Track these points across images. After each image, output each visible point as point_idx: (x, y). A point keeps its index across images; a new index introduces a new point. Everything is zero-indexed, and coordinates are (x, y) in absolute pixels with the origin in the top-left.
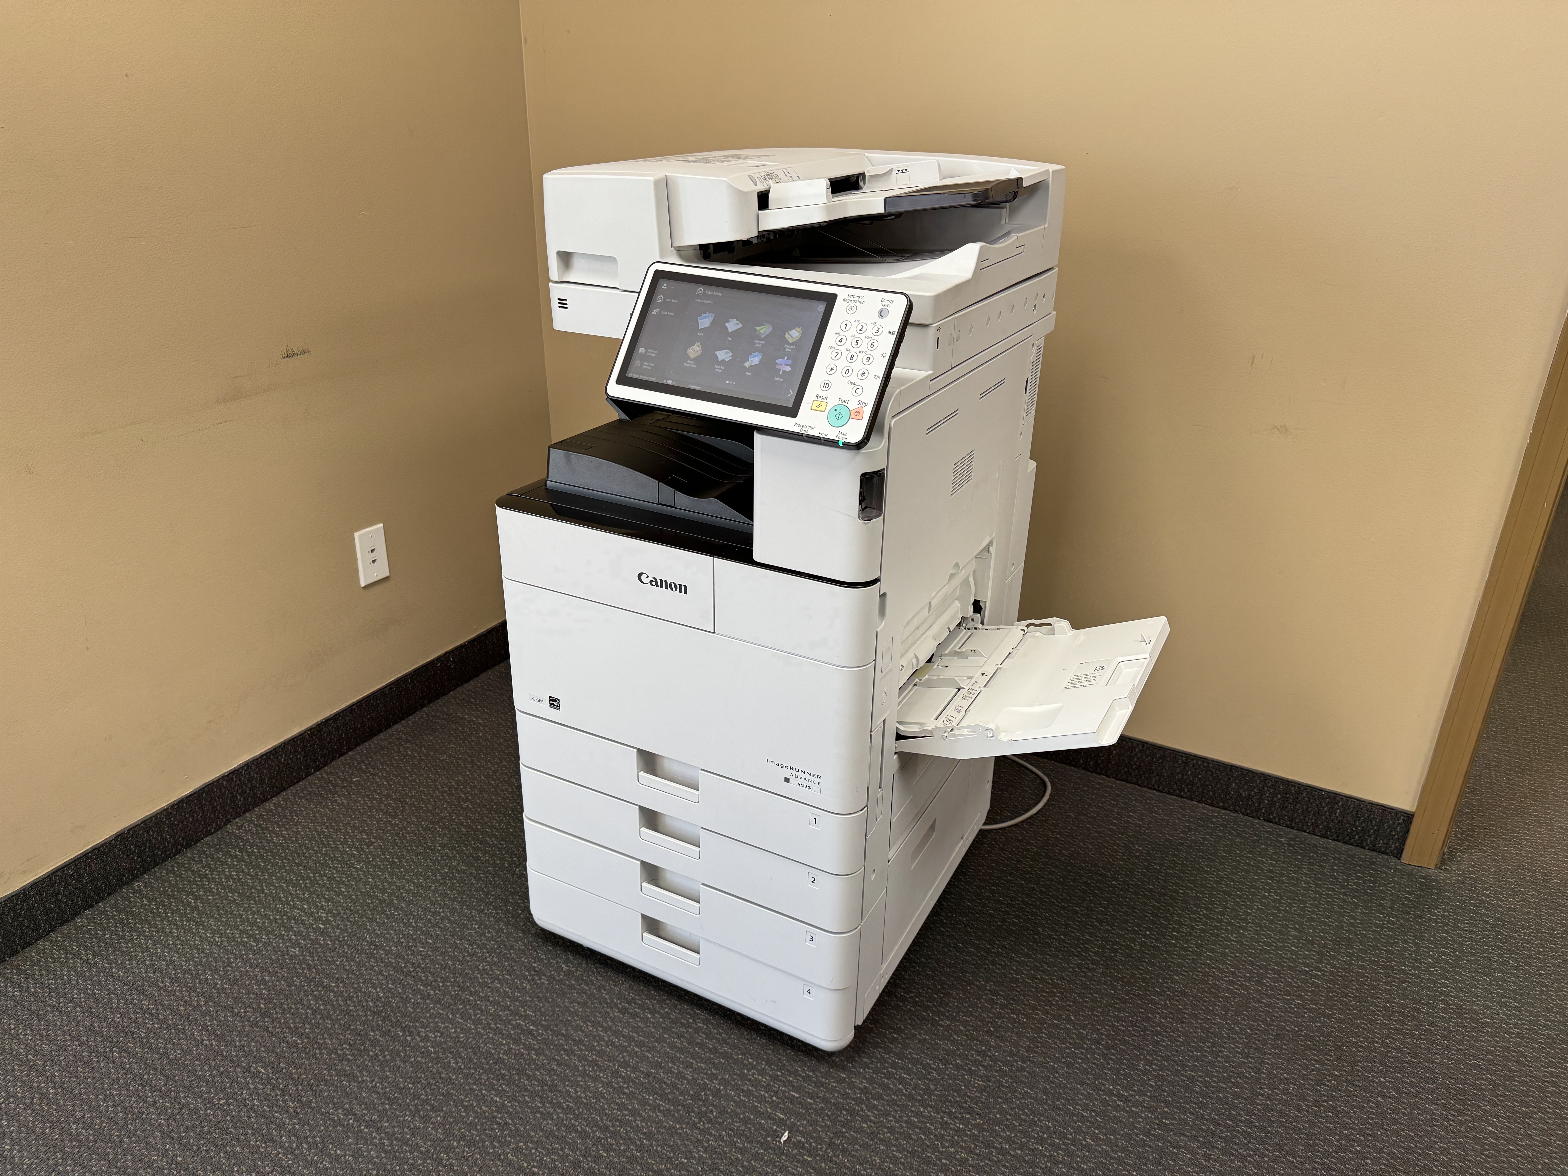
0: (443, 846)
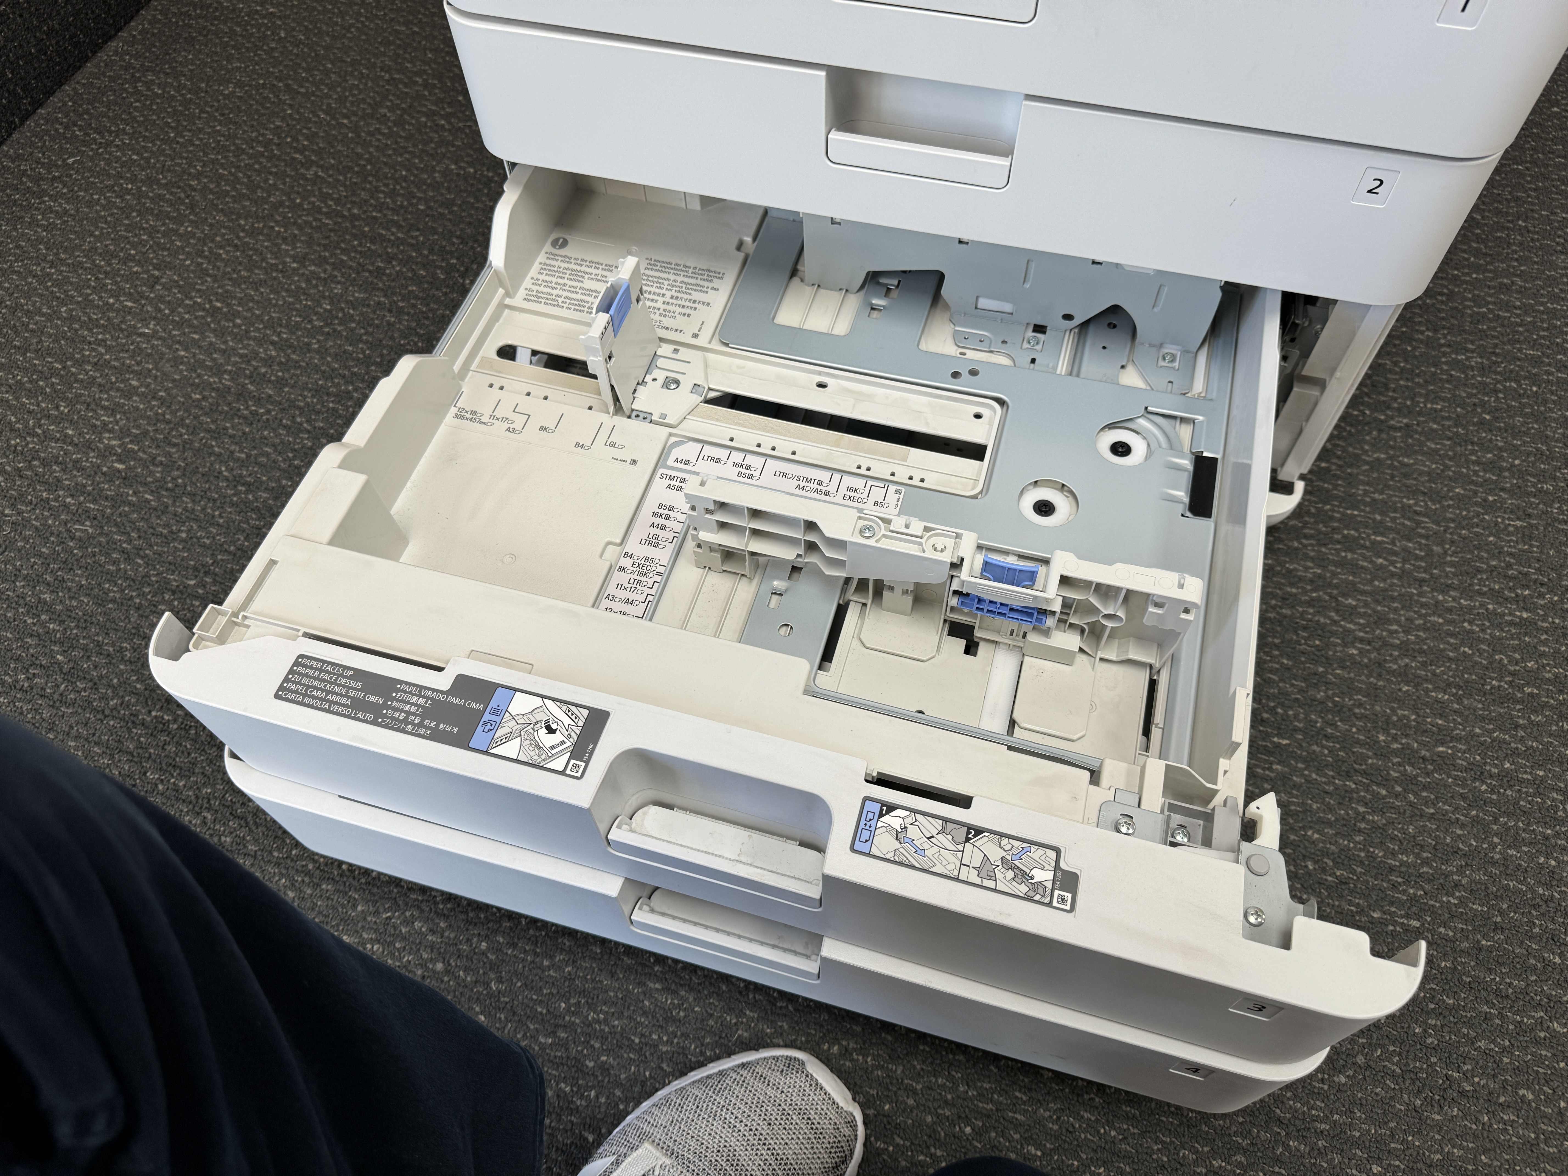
0: (302, 260)
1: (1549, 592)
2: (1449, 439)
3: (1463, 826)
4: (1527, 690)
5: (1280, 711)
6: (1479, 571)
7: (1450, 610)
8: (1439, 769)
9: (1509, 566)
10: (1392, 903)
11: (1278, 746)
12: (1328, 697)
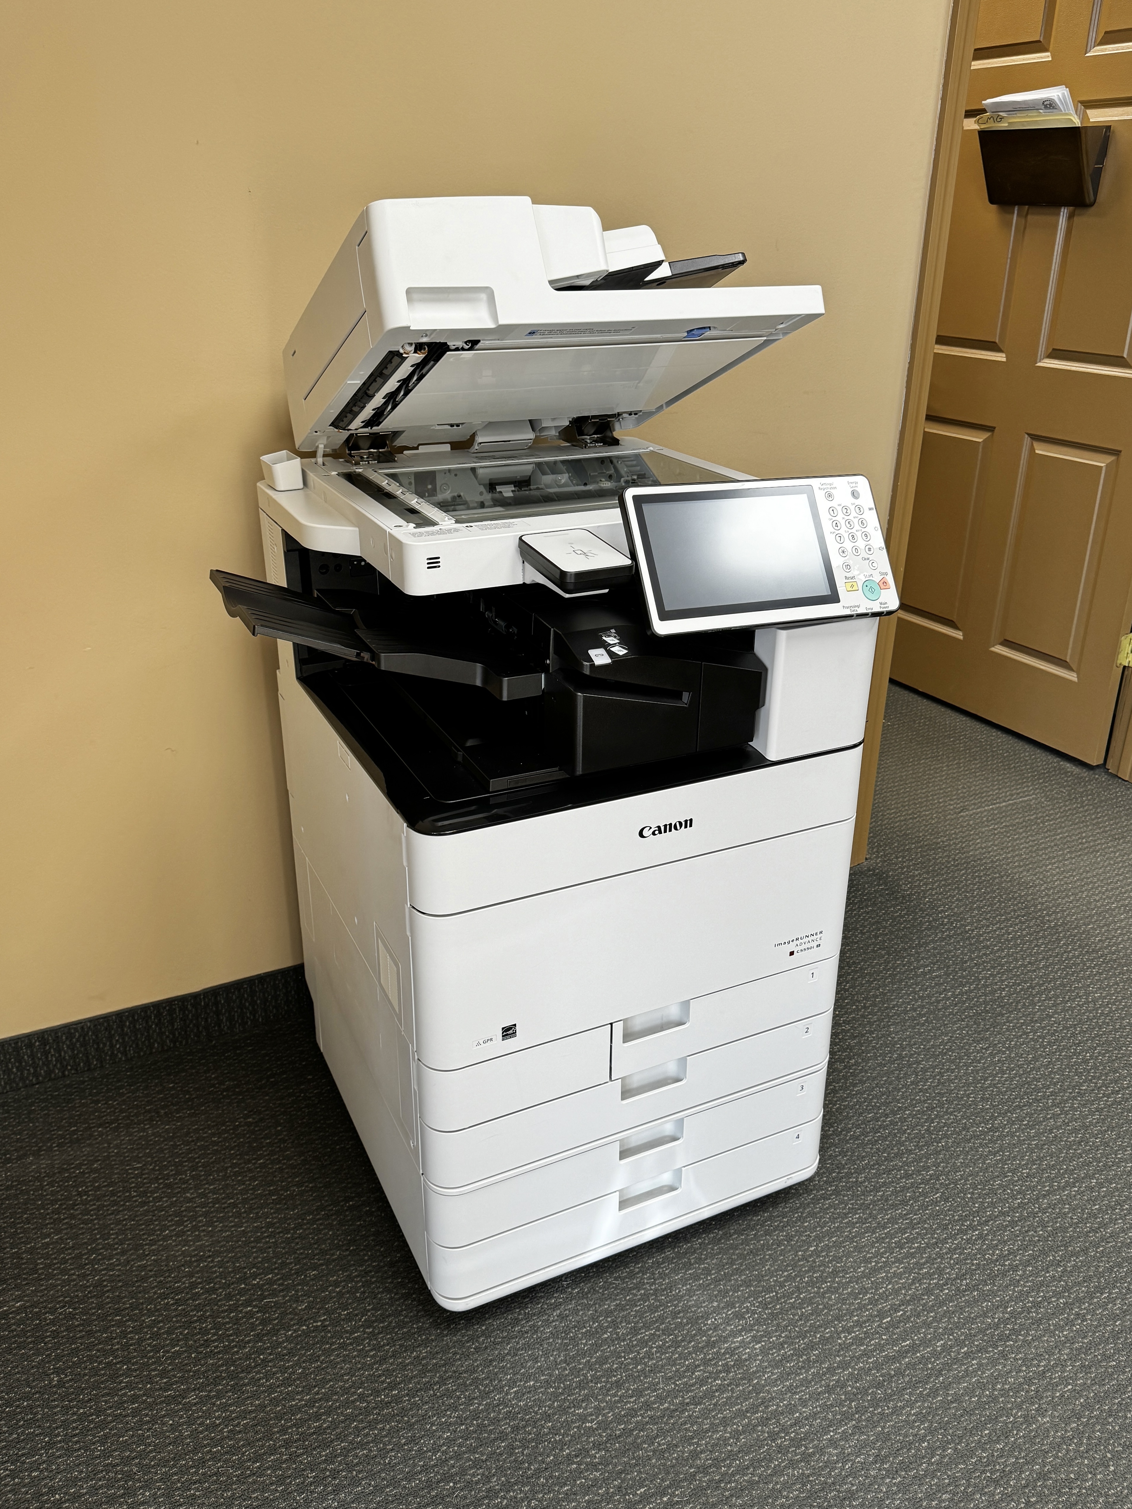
1: (974, 1217)
2: (884, 1174)
3: (1044, 1336)
4: (1007, 1263)
5: (951, 1337)
6: (947, 1225)
7: (955, 1249)
8: (1016, 1319)
9: (953, 1216)
10: (1057, 1386)
11: (965, 1353)
12: (959, 1318)
